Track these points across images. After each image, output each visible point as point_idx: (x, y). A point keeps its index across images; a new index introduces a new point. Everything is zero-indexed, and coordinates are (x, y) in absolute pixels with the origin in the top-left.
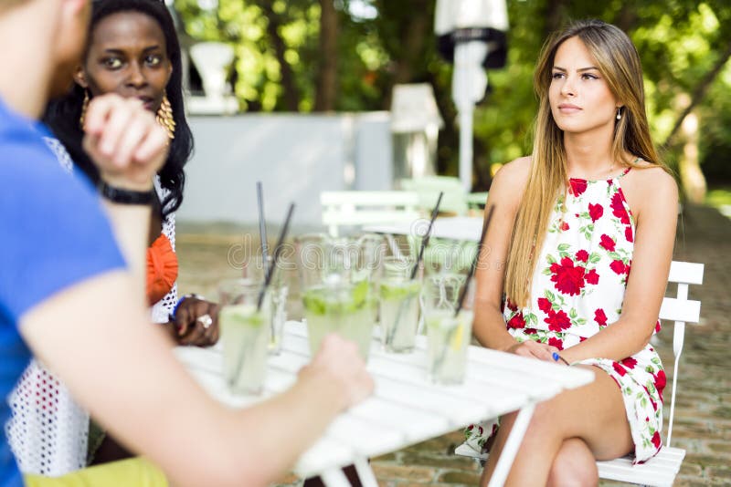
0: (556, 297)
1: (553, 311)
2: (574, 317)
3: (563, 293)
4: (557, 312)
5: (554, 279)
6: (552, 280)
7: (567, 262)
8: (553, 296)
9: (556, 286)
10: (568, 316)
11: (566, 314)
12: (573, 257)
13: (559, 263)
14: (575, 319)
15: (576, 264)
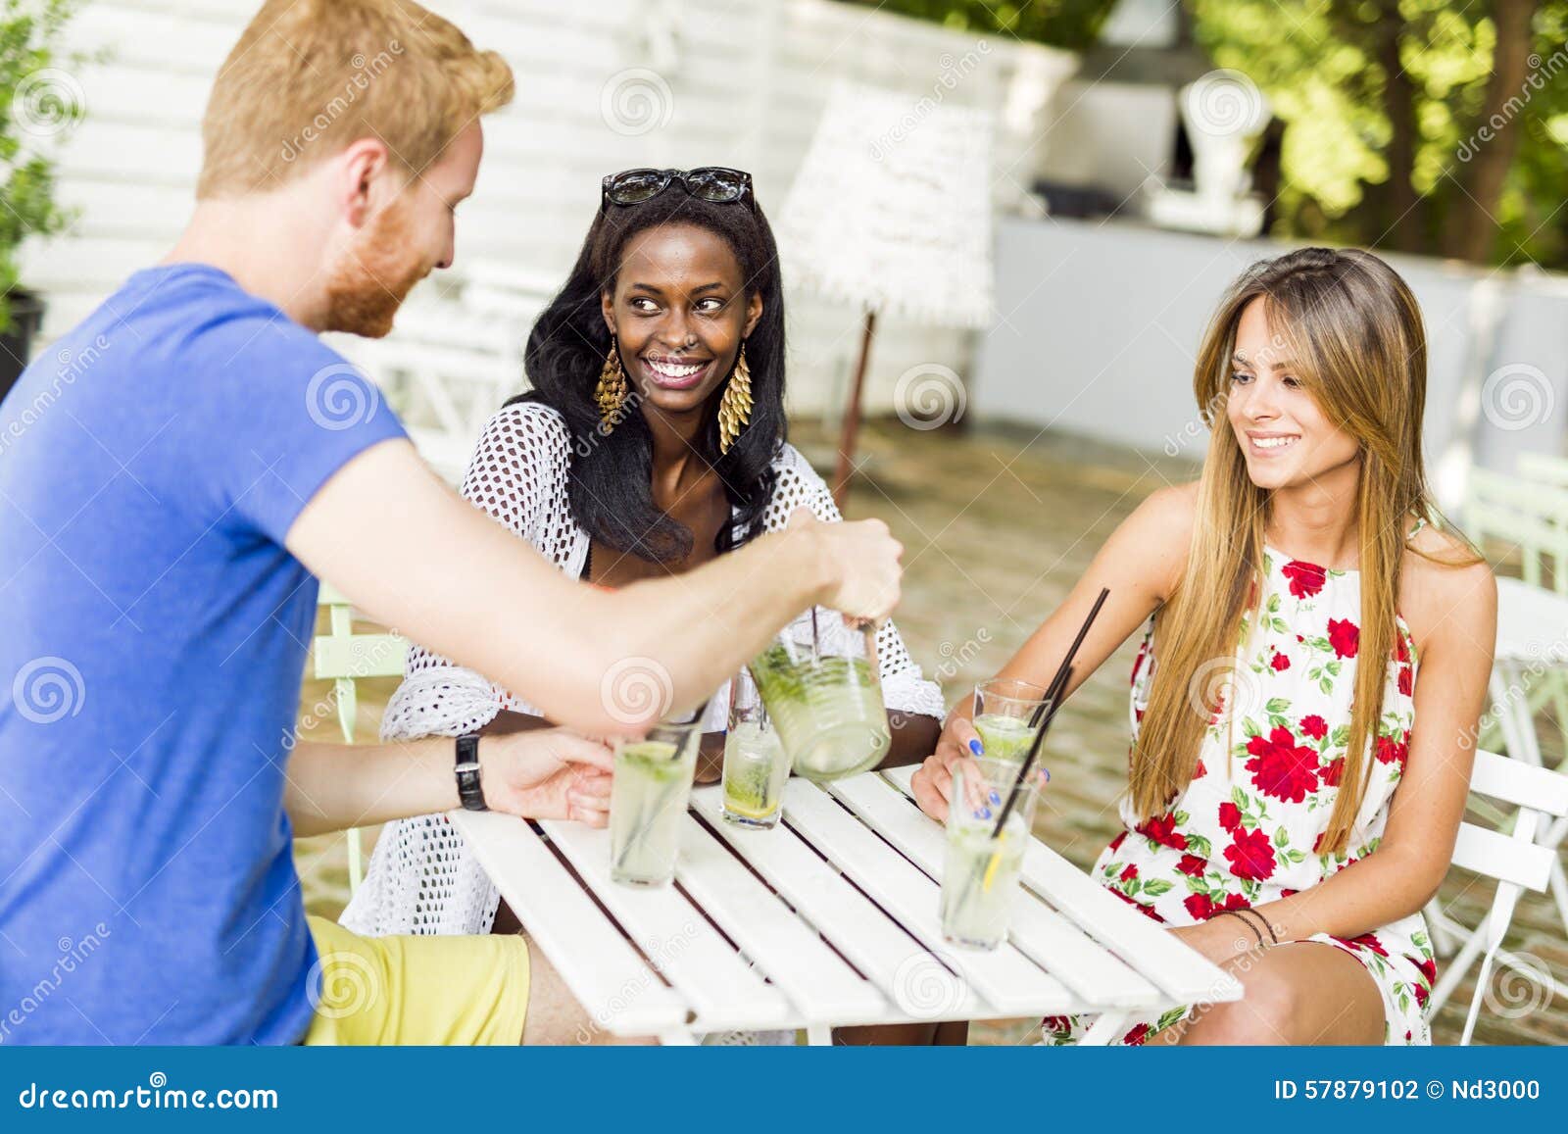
0: (1252, 801)
1: (1243, 830)
2: (1283, 843)
3: (1266, 794)
4: (1250, 832)
5: (1251, 766)
6: (1247, 767)
7: (1282, 735)
8: (1246, 799)
9: (1254, 781)
10: (1272, 843)
11: (1267, 838)
12: (1294, 728)
13: (1266, 737)
14: (1285, 850)
15: (1300, 741)
